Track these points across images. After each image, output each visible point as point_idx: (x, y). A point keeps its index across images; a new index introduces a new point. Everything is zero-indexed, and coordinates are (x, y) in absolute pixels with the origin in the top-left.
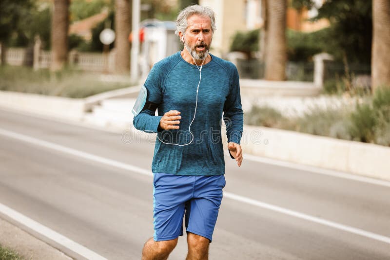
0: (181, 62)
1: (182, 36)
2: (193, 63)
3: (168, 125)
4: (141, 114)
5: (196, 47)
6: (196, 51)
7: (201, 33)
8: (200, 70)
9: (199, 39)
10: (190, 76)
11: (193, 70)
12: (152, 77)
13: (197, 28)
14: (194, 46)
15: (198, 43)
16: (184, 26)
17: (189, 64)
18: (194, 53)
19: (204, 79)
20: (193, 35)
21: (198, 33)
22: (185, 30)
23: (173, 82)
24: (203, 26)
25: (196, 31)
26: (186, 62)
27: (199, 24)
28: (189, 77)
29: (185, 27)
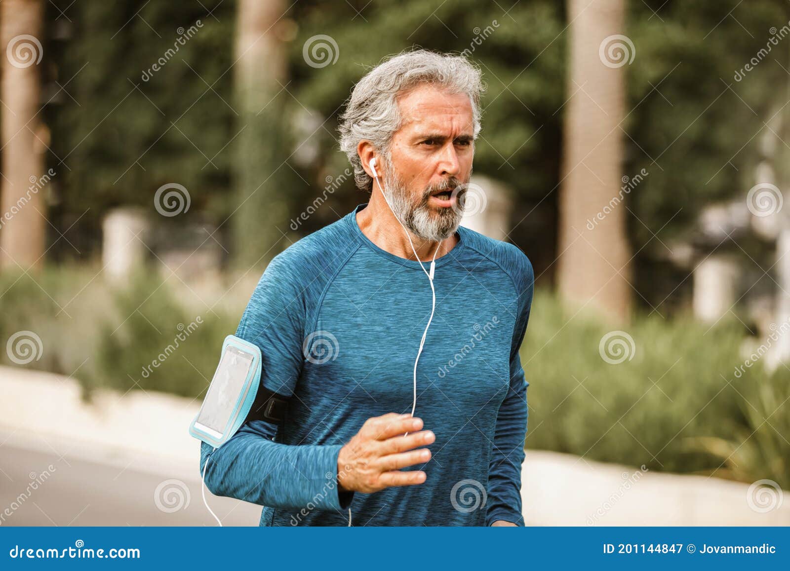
0: (365, 250)
1: (371, 155)
2: (406, 253)
3: (385, 470)
4: (243, 441)
5: (426, 197)
6: (428, 208)
7: (449, 148)
8: (431, 276)
9: (442, 167)
10: (399, 297)
11: (405, 278)
12: (272, 303)
13: (436, 132)
14: (421, 194)
15: (440, 182)
16: (383, 122)
17: (390, 257)
18: (421, 217)
19: (446, 307)
20: (417, 156)
21: (436, 149)
22: (391, 136)
23: (343, 320)
24: (455, 124)
25: (434, 142)
26: (379, 252)
27: (443, 116)
28: (397, 302)
29: (389, 128)
